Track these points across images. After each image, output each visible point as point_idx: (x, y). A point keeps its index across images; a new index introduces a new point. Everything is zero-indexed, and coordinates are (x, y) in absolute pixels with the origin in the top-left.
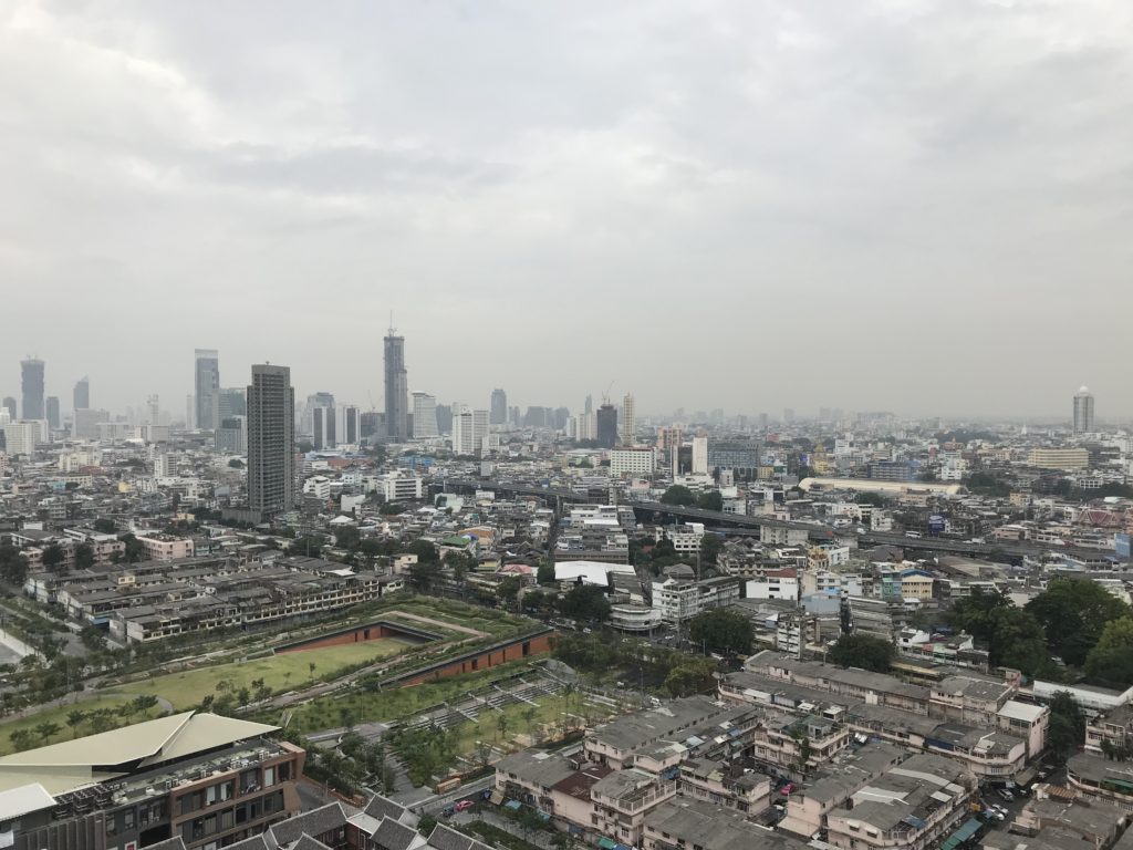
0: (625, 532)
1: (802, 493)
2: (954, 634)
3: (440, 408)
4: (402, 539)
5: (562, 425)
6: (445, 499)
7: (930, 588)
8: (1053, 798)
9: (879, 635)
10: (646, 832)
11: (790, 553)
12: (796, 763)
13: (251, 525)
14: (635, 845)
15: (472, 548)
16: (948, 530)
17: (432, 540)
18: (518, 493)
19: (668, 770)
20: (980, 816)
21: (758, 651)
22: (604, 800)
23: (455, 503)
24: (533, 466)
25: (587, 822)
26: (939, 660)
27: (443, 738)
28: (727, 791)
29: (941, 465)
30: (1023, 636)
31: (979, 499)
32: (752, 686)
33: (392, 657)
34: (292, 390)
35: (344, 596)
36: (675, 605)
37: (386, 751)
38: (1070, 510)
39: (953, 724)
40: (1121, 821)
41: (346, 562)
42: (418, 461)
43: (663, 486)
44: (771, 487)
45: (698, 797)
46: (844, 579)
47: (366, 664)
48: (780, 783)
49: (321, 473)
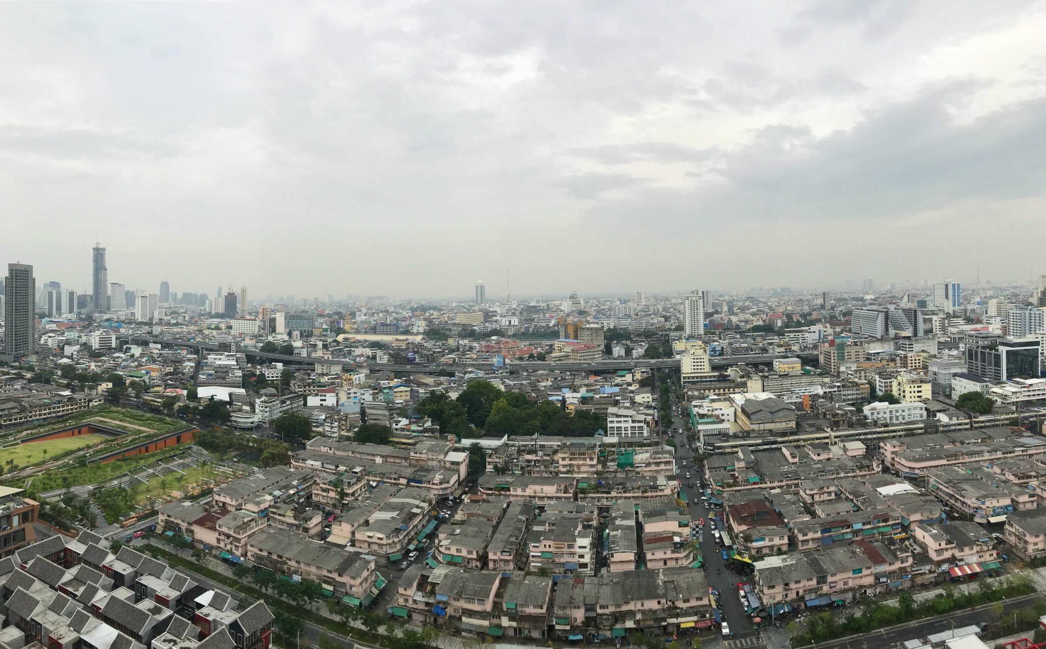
0: (240, 368)
1: (338, 343)
2: (422, 418)
3: (128, 293)
4: (103, 373)
5: (203, 304)
6: (130, 348)
7: (408, 394)
8: (472, 501)
9: (382, 423)
10: (249, 548)
11: (332, 378)
12: (337, 502)
13: (6, 364)
14: (242, 556)
15: (146, 379)
16: (417, 360)
17: (121, 373)
18: (176, 345)
19: (262, 511)
20: (436, 518)
21: (314, 437)
22: (225, 530)
23: (136, 351)
24: (185, 329)
25: (214, 542)
26: (414, 434)
27: (126, 494)
28: (296, 522)
29: (413, 325)
30: (457, 415)
31: (433, 342)
32: (310, 458)
33: (95, 445)
34: (34, 280)
35: (66, 408)
36: (266, 412)
37: (91, 502)
38: (476, 345)
39: (422, 469)
40: (505, 506)
41: (67, 387)
42: (113, 325)
43: (262, 341)
44: (321, 340)
45: (280, 526)
46: (362, 392)
47: (79, 450)
48: (327, 515)
49: (52, 331)
